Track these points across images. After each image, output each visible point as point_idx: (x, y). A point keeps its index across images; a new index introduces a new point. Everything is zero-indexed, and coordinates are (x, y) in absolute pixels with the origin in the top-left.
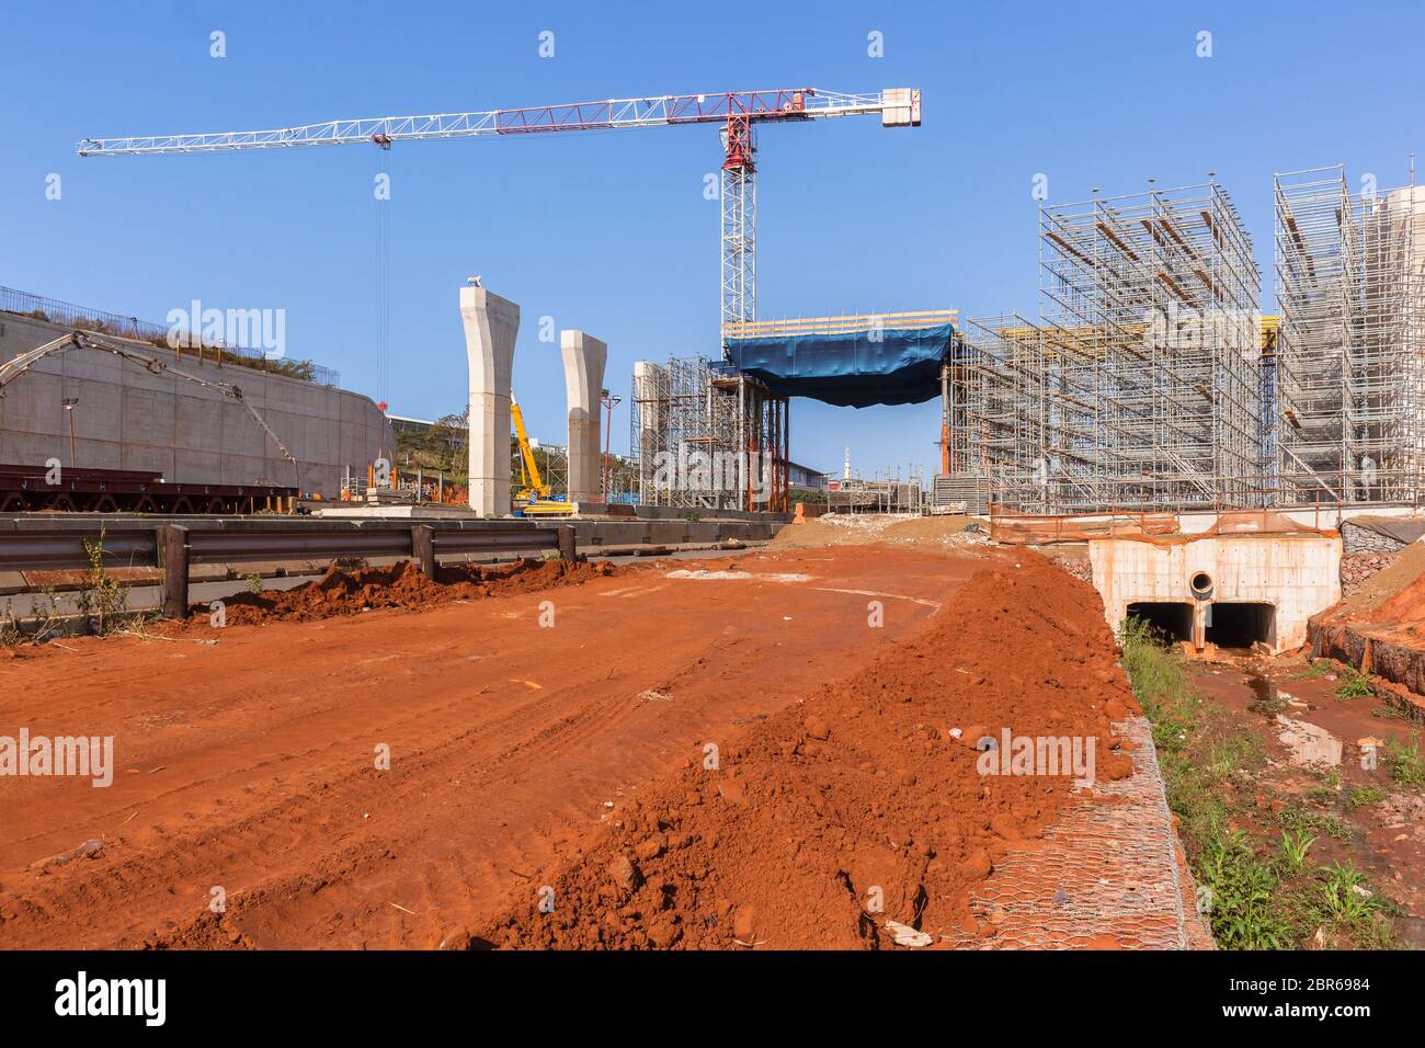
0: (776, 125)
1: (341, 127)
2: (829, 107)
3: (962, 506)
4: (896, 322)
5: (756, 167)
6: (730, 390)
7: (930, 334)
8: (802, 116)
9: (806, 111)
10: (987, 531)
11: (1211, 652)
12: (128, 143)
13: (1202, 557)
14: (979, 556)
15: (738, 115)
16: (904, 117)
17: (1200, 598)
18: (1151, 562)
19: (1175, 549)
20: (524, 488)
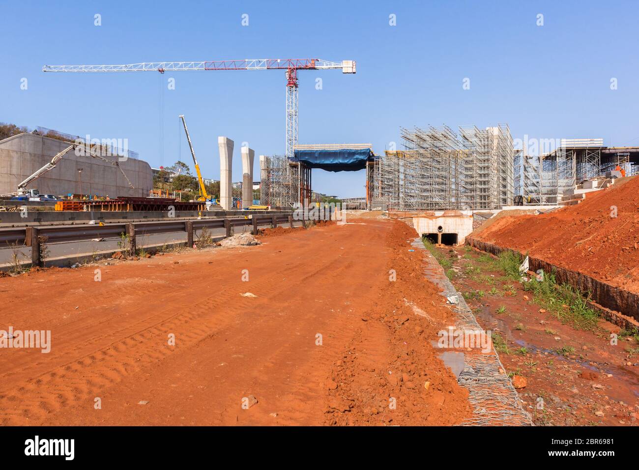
0: (305, 70)
1: (146, 65)
2: (323, 65)
3: (380, 208)
4: (352, 147)
5: (298, 86)
6: (295, 166)
7: (363, 151)
8: (314, 68)
9: (316, 67)
10: (387, 215)
11: (443, 246)
12: (64, 68)
13: (440, 222)
14: (386, 221)
15: (292, 67)
16: (350, 70)
17: (440, 232)
18: (428, 223)
19: (434, 220)
20: (200, 196)
